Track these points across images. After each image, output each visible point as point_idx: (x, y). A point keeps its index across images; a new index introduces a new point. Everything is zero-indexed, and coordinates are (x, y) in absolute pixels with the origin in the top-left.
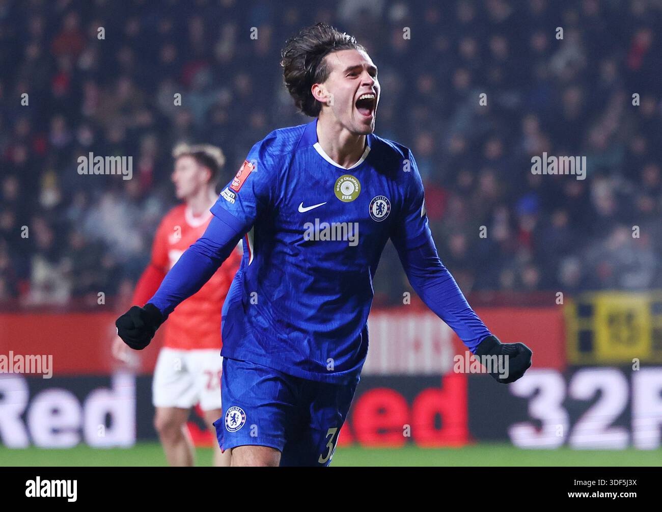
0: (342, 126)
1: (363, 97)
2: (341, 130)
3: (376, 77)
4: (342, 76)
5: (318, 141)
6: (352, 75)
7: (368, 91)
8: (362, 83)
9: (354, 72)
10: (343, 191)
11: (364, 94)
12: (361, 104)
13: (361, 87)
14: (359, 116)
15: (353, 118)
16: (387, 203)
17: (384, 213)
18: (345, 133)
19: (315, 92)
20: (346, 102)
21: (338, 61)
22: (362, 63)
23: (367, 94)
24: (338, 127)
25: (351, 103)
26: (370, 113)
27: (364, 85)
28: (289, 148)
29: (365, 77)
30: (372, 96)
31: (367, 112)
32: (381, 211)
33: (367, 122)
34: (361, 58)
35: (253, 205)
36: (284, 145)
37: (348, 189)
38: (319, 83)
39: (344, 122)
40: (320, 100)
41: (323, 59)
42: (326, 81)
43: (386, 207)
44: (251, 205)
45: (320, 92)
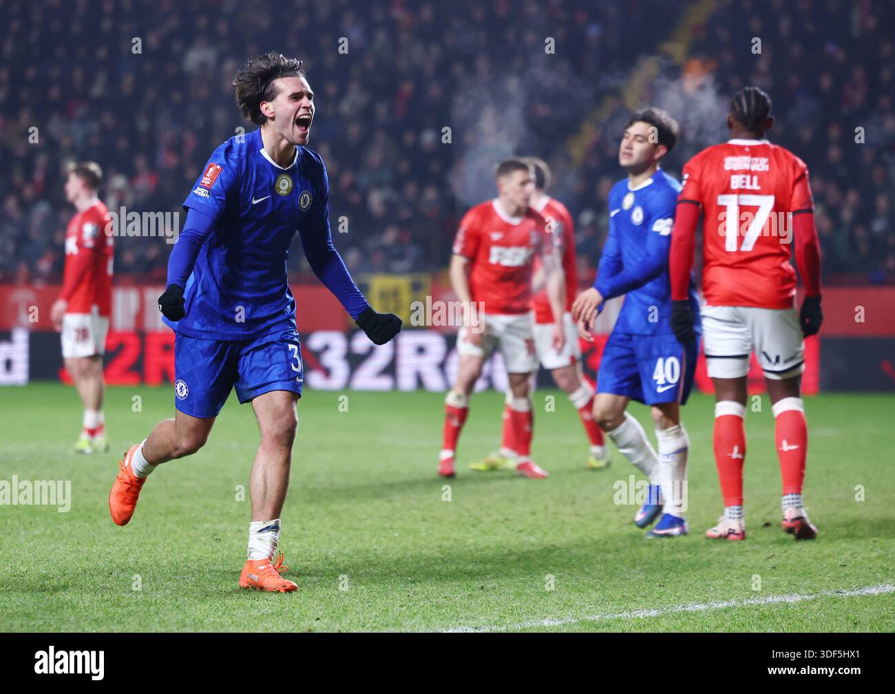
0: (283, 137)
1: (302, 117)
2: (282, 139)
3: (312, 101)
4: (287, 99)
5: (263, 147)
6: (294, 98)
7: (306, 113)
8: (302, 106)
9: (296, 97)
10: (281, 187)
11: (303, 115)
12: (300, 122)
13: (301, 109)
14: (298, 131)
15: (293, 133)
16: (310, 197)
17: (307, 204)
18: (284, 142)
19: (263, 108)
20: (289, 119)
21: (284, 86)
22: (304, 89)
23: (306, 115)
24: (280, 137)
25: (292, 121)
26: (306, 129)
27: (304, 107)
28: (244, 153)
29: (305, 101)
30: (309, 117)
31: (304, 128)
32: (305, 203)
33: (303, 136)
34: (302, 85)
35: (223, 198)
36: (240, 151)
37: (285, 185)
38: (267, 101)
39: (285, 135)
40: (267, 115)
41: (272, 83)
42: (274, 101)
43: (309, 200)
44: (222, 198)
45: (267, 108)
